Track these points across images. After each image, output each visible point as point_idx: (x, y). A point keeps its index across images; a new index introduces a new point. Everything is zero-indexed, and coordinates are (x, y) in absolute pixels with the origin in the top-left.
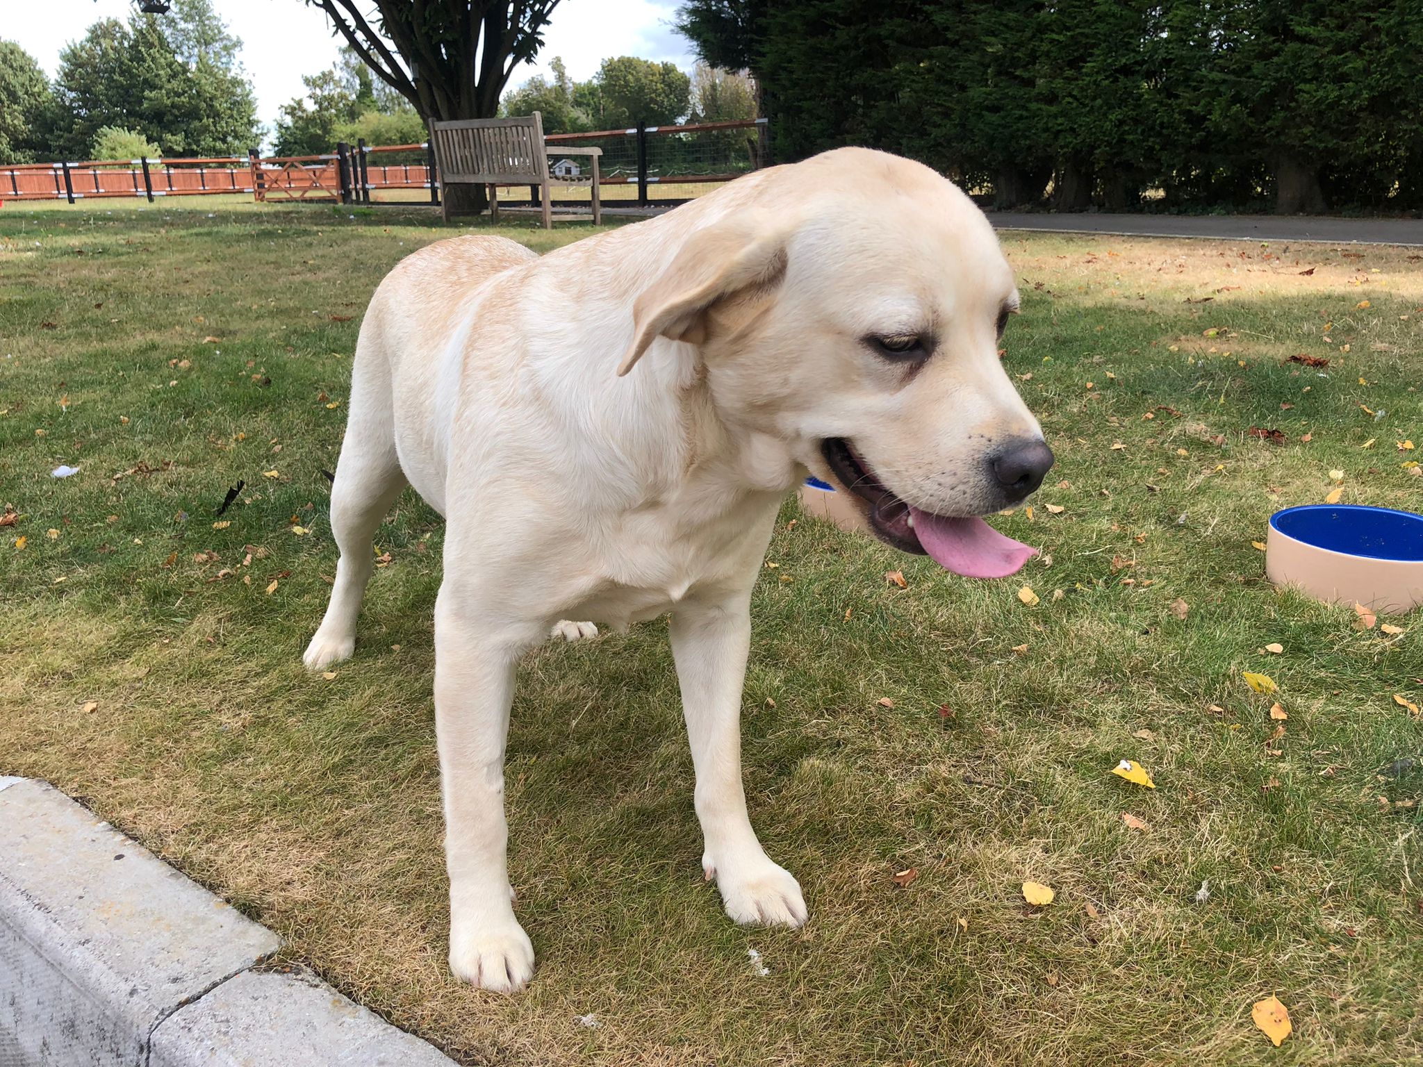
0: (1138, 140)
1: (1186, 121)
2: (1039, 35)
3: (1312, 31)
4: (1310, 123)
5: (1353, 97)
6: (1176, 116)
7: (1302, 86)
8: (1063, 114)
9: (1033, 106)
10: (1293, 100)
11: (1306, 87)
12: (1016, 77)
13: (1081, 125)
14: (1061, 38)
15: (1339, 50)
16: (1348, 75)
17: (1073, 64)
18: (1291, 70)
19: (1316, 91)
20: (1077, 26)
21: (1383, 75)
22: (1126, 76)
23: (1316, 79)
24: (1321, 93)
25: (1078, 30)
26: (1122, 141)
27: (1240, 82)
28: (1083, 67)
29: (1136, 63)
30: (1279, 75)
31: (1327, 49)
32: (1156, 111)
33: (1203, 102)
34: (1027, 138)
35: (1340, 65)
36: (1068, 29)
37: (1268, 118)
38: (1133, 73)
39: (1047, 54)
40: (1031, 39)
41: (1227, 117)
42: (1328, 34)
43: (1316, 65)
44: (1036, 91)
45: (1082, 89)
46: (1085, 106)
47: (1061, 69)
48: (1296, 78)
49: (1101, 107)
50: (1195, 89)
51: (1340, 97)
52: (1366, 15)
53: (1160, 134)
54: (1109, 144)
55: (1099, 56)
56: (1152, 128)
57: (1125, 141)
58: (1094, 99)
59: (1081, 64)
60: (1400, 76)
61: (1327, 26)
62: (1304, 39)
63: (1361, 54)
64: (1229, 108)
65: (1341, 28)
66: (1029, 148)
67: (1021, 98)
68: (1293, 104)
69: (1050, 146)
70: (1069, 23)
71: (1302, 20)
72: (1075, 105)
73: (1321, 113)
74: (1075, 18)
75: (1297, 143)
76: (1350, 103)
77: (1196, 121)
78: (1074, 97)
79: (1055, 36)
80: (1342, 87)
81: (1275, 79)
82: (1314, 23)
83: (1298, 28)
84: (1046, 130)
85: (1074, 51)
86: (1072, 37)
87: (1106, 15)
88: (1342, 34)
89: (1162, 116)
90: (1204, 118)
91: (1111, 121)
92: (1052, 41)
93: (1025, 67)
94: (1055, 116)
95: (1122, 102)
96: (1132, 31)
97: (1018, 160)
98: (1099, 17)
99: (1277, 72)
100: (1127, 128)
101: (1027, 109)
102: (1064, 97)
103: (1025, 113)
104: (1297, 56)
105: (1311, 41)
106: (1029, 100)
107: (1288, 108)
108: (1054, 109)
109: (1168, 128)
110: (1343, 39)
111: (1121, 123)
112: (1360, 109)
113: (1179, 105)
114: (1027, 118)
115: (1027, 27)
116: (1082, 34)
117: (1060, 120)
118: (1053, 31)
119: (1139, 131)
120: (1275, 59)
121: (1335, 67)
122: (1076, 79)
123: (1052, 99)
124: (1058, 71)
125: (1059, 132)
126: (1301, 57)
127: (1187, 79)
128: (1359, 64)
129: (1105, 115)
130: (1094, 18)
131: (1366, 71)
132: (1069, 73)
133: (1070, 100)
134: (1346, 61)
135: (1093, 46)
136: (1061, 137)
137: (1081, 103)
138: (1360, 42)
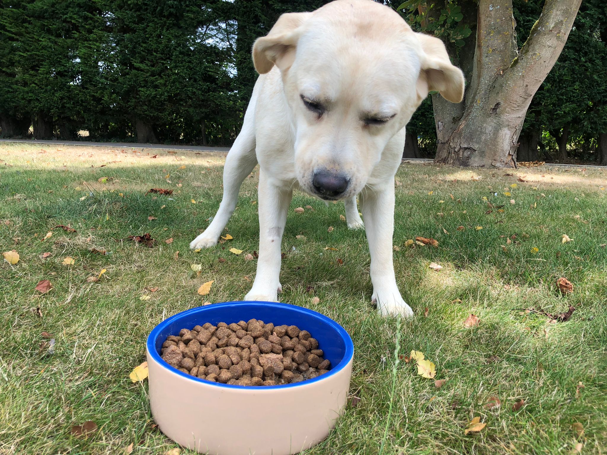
0: (72, 107)
1: (93, 100)
2: (12, 52)
3: (142, 66)
4: (146, 105)
5: (161, 95)
6: (88, 97)
7: (140, 89)
8: (32, 91)
9: (14, 86)
10: (138, 94)
11: (142, 89)
12: (4, 72)
13: (42, 98)
14: (25, 55)
15: (153, 75)
16: (158, 86)
17: (33, 68)
18: (135, 81)
19: (146, 91)
20: (33, 50)
21: (171, 87)
22: (61, 76)
23: (146, 86)
24: (148, 92)
25: (34, 52)
26: (63, 107)
27: (114, 85)
28: (39, 70)
29: (65, 71)
30: (130, 83)
31: (148, 74)
32: (78, 95)
33: (99, 92)
34: (13, 102)
35: (154, 81)
36: (28, 51)
37: (129, 101)
38: (65, 76)
39: (19, 62)
40: (9, 54)
41: (110, 99)
42: (148, 68)
43: (145, 80)
44: (15, 79)
45: (40, 81)
46: (42, 89)
47: (27, 70)
48: (138, 85)
49: (51, 90)
50: (95, 86)
51: (156, 95)
52: (162, 62)
53: (82, 105)
54: (58, 108)
55: (45, 65)
56: (78, 102)
57: (65, 107)
58: (47, 86)
59: (37, 68)
60: (178, 88)
61: (147, 65)
62: (138, 69)
63: (162, 78)
64: (111, 96)
65: (153, 66)
66: (16, 107)
67: (7, 82)
68: (138, 96)
69: (26, 107)
70: (28, 48)
71: (137, 61)
72: (37, 88)
73: (150, 101)
74: (31, 46)
75: (142, 113)
76: (161, 97)
77: (98, 100)
78: (35, 84)
79: (21, 54)
80: (156, 91)
81: (129, 85)
82: (141, 62)
83: (135, 64)
84: (23, 99)
85: (33, 62)
86: (31, 55)
87: (46, 46)
88: (154, 68)
89: (81, 97)
90: (101, 99)
91: (57, 97)
92: (20, 56)
93: (8, 67)
94: (28, 93)
95: (61, 89)
96: (60, 56)
97: (11, 113)
98: (42, 47)
99: (129, 82)
100: (65, 101)
101: (12, 88)
102: (31, 84)
103: (10, 90)
104: (136, 76)
105: (142, 70)
106: (12, 83)
107: (136, 98)
108: (26, 89)
109: (85, 102)
110: (154, 70)
111: (62, 98)
112: (165, 100)
113: (89, 93)
114: (12, 92)
115: (6, 47)
116: (36, 54)
117: (30, 94)
118: (20, 51)
119: (72, 103)
120: (128, 76)
121: (152, 82)
122: (36, 76)
123: (25, 84)
124: (26, 71)
125: (31, 100)
126: (138, 77)
127: (91, 81)
128: (162, 81)
129: (53, 94)
130: (41, 47)
131: (165, 85)
132: (32, 72)
133: (34, 85)
134: (157, 80)
135: (42, 61)
136: (32, 103)
137: (40, 87)
138: (160, 73)
